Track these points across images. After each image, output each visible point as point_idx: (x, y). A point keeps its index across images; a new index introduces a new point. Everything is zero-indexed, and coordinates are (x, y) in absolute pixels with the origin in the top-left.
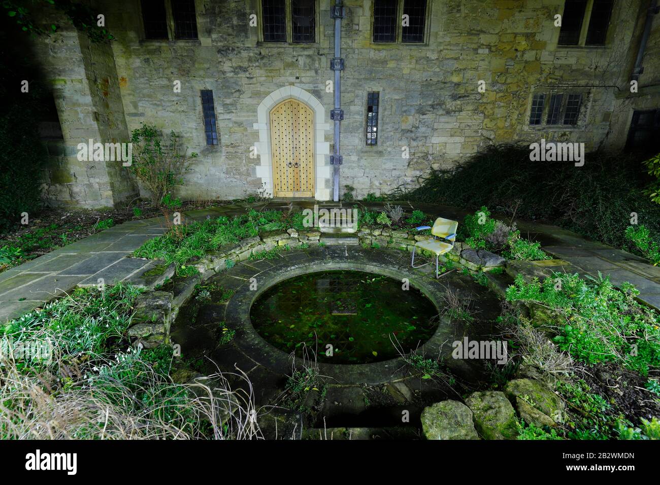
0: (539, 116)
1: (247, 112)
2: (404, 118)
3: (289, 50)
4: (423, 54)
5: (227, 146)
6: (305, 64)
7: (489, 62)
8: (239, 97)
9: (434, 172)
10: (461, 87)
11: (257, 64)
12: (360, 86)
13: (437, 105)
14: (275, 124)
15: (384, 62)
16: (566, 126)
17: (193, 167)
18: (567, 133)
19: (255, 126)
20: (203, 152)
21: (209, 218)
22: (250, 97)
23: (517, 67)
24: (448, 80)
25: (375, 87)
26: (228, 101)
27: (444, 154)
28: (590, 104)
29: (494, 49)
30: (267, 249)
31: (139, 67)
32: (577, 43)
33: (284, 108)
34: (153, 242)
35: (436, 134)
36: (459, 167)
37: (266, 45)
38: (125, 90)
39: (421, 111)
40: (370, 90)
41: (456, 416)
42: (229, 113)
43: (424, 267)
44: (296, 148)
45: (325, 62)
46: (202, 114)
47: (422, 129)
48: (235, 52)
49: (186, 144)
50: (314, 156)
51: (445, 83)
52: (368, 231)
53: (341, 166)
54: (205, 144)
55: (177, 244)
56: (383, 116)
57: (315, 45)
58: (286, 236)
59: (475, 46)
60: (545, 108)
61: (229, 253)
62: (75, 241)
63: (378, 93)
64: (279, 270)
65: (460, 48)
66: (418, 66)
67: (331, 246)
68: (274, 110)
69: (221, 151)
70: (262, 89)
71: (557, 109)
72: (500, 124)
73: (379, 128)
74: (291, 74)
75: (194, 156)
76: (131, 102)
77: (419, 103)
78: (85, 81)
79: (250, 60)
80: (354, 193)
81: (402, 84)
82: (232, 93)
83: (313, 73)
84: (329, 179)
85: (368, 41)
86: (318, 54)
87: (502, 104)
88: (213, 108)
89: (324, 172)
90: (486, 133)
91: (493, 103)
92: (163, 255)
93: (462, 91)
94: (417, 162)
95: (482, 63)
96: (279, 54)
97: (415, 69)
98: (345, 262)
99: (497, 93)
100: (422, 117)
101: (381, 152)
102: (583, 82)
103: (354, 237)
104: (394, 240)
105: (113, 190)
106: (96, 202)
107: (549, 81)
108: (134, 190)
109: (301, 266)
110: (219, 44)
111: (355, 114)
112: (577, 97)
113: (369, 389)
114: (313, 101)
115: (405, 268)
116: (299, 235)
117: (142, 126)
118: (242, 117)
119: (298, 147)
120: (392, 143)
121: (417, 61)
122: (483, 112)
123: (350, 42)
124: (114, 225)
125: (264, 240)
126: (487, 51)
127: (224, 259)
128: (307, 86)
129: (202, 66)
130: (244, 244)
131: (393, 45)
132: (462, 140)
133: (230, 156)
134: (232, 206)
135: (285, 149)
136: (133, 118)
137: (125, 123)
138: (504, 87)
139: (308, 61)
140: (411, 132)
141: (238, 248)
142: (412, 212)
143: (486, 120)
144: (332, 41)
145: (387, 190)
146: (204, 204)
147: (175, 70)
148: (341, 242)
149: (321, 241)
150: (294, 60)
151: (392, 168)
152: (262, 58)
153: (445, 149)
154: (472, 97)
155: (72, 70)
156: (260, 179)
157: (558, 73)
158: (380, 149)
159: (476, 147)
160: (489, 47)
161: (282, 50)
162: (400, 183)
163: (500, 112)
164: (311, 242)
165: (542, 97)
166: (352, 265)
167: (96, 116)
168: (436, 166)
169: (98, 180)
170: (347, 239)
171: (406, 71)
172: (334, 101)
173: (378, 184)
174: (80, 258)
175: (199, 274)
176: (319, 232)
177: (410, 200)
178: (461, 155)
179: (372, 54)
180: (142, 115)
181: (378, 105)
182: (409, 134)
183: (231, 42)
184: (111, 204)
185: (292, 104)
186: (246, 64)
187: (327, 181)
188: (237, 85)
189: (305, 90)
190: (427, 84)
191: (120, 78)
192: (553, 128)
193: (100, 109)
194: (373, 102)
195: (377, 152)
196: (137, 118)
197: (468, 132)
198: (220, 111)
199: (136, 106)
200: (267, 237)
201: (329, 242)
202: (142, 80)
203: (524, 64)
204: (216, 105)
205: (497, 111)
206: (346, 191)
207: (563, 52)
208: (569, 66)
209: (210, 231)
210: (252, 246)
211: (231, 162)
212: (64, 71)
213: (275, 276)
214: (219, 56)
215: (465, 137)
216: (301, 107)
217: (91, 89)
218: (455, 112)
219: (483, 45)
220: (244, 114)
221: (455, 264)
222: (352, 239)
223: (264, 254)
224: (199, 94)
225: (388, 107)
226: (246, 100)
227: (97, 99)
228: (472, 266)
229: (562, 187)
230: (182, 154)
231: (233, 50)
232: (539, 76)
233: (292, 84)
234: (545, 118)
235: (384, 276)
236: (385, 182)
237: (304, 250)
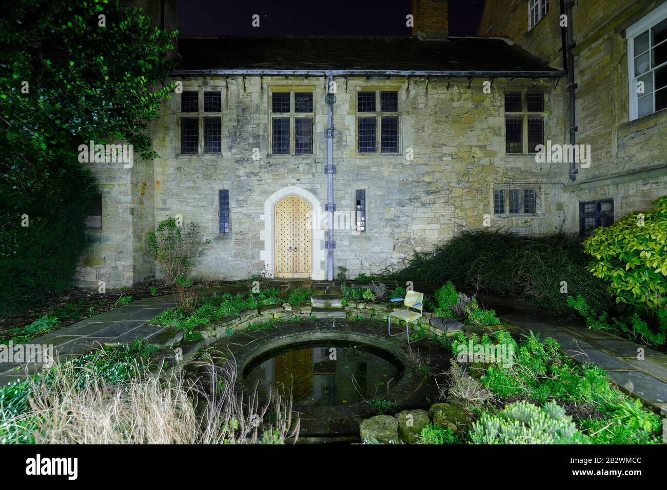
0: (502, 206)
1: (256, 206)
2: (387, 210)
3: (291, 160)
4: (399, 161)
5: (237, 234)
6: (304, 170)
7: (453, 166)
8: (250, 195)
9: (416, 254)
10: (432, 185)
11: (266, 170)
12: (349, 185)
13: (414, 199)
14: (279, 215)
15: (368, 167)
16: (527, 214)
17: (205, 251)
18: (529, 220)
19: (262, 218)
20: (215, 239)
21: (215, 295)
22: (259, 195)
23: (476, 170)
24: (420, 180)
25: (362, 186)
26: (240, 198)
27: (424, 239)
28: (543, 197)
29: (455, 157)
30: (264, 321)
31: (172, 173)
32: (522, 152)
33: (287, 203)
34: (167, 313)
35: (415, 222)
36: (438, 249)
37: (273, 156)
38: (158, 191)
39: (401, 204)
40: (358, 188)
41: (385, 424)
42: (240, 207)
43: (400, 336)
44: (296, 235)
45: (320, 168)
46: (218, 208)
47: (403, 218)
48: (249, 162)
49: (202, 232)
50: (311, 241)
51: (418, 182)
52: (353, 305)
53: (335, 250)
54: (218, 232)
55: (187, 314)
56: (370, 208)
57: (312, 156)
58: (281, 309)
59: (440, 155)
60: (505, 201)
61: (230, 323)
62: (100, 313)
63: (364, 191)
64: (272, 338)
65: (428, 156)
66: (395, 170)
67: (321, 319)
68: (278, 206)
69: (231, 238)
70: (269, 188)
71: (516, 201)
72: (470, 213)
73: (367, 218)
74: (293, 177)
75: (208, 242)
76: (161, 200)
77: (398, 197)
78: (129, 185)
79: (261, 167)
80: (347, 273)
81: (384, 183)
82: (244, 192)
83: (310, 176)
84: (324, 262)
85: (355, 153)
86: (315, 162)
87: (468, 198)
88: (227, 204)
89: (320, 255)
90: (459, 221)
91: (461, 197)
92: (175, 323)
93: (434, 188)
94: (401, 246)
95: (446, 167)
96: (284, 163)
97: (393, 172)
98: (332, 332)
99: (463, 189)
100: (401, 208)
101: (369, 237)
102: (532, 180)
103: (341, 311)
104: (376, 313)
105: (134, 272)
106: (118, 282)
107: (505, 179)
108: (151, 272)
109: (292, 335)
110: (237, 156)
111: (345, 207)
112: (531, 191)
113: (332, 422)
114: (311, 197)
115: (383, 336)
116: (292, 309)
117: (167, 218)
118: (251, 210)
119: (297, 233)
120: (378, 230)
121: (394, 166)
122: (453, 204)
123: (340, 154)
124: (133, 301)
125: (262, 313)
126: (450, 158)
127: (225, 328)
128: (305, 186)
129: (222, 172)
130: (244, 316)
131: (373, 155)
132: (438, 226)
133: (238, 242)
134: (237, 286)
135: (286, 236)
136: (160, 212)
137: (154, 216)
138: (468, 185)
139: (307, 167)
140: (394, 220)
141: (238, 319)
142: (394, 289)
143: (456, 210)
144: (326, 153)
145: (377, 271)
146: (211, 284)
147: (200, 176)
148: (330, 315)
149: (312, 315)
150: (296, 167)
151: (380, 251)
152: (271, 166)
153: (424, 234)
154: (443, 192)
155: (121, 177)
156: (264, 261)
157: (510, 174)
158: (368, 235)
159: (451, 233)
160: (451, 155)
161: (286, 160)
162: (388, 264)
163: (468, 204)
164: (304, 315)
165: (501, 192)
166: (337, 334)
167: (132, 211)
168: (418, 249)
169: (123, 263)
170: (335, 313)
171: (386, 174)
172: (328, 197)
173: (368, 265)
174: (105, 325)
175: (203, 339)
176: (311, 306)
177: (397, 279)
178: (439, 239)
179: (358, 162)
180: (169, 209)
181: (365, 200)
182: (392, 223)
183: (246, 155)
184: (130, 283)
185: (294, 201)
186: (257, 171)
187: (323, 263)
188: (249, 185)
189: (305, 189)
190: (404, 183)
191: (156, 181)
192: (516, 216)
193: (136, 206)
194: (360, 198)
195: (365, 238)
196: (164, 212)
197: (442, 221)
198: (233, 206)
199: (164, 202)
200: (264, 310)
201: (320, 315)
202: (173, 182)
203: (481, 168)
204: (230, 201)
205: (465, 203)
206: (340, 272)
207: (511, 158)
208: (519, 168)
209: (215, 305)
210: (250, 318)
211: (238, 247)
212: (114, 178)
213: (268, 343)
214: (236, 164)
215: (441, 224)
216: (301, 201)
217: (132, 190)
218: (429, 204)
219: (446, 154)
220: (254, 208)
221: (427, 332)
222: (340, 313)
223: (261, 325)
224: (218, 193)
225: (372, 201)
226: (255, 197)
227: (136, 198)
228: (439, 332)
229: (517, 265)
230: (198, 240)
231: (248, 160)
232: (496, 176)
233: (294, 184)
234: (507, 208)
235: (366, 344)
236: (374, 263)
237: (297, 322)
